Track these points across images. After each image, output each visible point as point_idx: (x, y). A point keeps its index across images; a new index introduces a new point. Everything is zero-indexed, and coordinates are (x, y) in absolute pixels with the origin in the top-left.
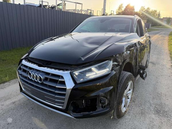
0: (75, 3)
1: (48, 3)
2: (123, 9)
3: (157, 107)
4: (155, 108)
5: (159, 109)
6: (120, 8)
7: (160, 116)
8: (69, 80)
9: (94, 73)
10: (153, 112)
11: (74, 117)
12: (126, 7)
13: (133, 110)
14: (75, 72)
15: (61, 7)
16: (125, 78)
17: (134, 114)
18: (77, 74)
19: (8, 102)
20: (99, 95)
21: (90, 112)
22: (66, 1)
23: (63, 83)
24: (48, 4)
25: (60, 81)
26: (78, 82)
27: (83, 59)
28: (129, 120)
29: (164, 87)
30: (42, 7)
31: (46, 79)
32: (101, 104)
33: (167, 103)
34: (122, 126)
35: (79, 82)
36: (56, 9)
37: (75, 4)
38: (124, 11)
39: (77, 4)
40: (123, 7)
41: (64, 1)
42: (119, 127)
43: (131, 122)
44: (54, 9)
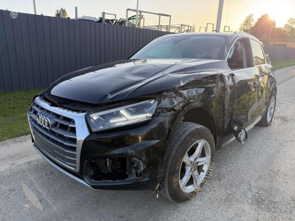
0: (158, 14)
1: (115, 15)
2: (253, 24)
3: (260, 192)
4: (257, 195)
5: (263, 197)
6: (247, 22)
7: (261, 208)
8: (82, 126)
9: (124, 119)
10: (250, 201)
11: (91, 186)
12: (260, 20)
13: (212, 192)
14: (91, 115)
15: (134, 22)
16: (187, 133)
17: (210, 199)
18: (95, 118)
19: (22, 161)
20: (126, 153)
21: (116, 180)
22: (144, 12)
23: (73, 130)
24: (116, 17)
25: (70, 127)
26: (94, 130)
27: (110, 97)
28: (197, 208)
29: (287, 161)
30: (104, 22)
31: (55, 124)
32: (134, 170)
33: (282, 189)
34: (181, 215)
35: (97, 130)
36: (126, 25)
37: (159, 16)
38: (255, 26)
39: (161, 16)
40: (253, 20)
41: (141, 13)
42: (175, 216)
43: (199, 211)
44: (123, 25)
